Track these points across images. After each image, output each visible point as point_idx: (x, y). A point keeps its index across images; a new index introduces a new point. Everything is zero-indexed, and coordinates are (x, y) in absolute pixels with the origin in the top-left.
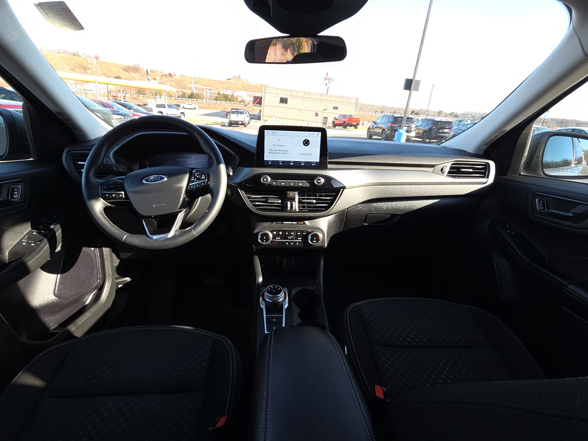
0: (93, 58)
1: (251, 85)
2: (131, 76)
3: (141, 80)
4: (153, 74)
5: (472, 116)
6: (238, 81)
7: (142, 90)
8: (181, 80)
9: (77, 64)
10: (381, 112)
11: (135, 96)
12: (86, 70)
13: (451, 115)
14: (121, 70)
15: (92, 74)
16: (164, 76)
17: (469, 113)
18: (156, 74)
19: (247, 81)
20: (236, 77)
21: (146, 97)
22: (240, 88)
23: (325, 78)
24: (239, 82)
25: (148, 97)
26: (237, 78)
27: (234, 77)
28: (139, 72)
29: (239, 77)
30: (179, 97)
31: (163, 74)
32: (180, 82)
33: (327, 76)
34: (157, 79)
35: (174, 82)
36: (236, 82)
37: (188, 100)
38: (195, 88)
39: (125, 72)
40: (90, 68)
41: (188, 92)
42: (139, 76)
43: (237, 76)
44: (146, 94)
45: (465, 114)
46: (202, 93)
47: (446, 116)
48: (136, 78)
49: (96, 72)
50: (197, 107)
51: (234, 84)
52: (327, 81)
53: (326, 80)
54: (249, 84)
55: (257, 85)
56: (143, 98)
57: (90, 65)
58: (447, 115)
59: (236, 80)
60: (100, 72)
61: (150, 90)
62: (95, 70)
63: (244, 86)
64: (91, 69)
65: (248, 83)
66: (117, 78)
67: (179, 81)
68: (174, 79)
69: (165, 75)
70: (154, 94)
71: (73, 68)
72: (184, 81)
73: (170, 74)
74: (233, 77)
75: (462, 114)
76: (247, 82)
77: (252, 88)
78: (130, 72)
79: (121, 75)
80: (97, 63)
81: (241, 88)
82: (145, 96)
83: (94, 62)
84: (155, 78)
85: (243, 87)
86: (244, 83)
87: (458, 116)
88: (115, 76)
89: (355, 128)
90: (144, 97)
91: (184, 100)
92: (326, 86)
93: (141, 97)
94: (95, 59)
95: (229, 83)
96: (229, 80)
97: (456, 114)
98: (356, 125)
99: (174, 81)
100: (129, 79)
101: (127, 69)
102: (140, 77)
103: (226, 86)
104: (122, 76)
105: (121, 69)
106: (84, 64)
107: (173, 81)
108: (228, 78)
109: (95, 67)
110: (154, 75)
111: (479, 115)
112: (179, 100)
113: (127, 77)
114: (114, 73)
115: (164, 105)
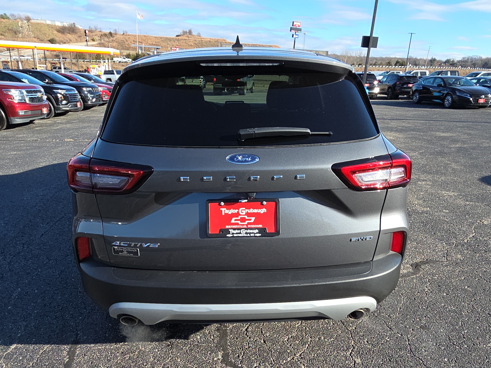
0: (24, 19)
1: (204, 41)
2: (67, 38)
3: (78, 42)
4: (91, 34)
5: (472, 63)
6: (189, 37)
7: (81, 54)
8: (124, 39)
9: (7, 28)
10: (359, 65)
11: (74, 61)
12: (16, 34)
13: (447, 63)
14: (55, 32)
15: (24, 39)
16: (104, 36)
17: (468, 59)
18: (94, 34)
19: (199, 36)
20: (186, 32)
21: (86, 61)
22: (191, 45)
23: (291, 28)
24: (190, 38)
25: (88, 62)
26: (188, 34)
27: (185, 33)
28: (76, 33)
29: (190, 32)
31: (103, 34)
32: (122, 42)
33: (293, 26)
34: (96, 40)
35: (115, 43)
36: (187, 38)
38: (140, 48)
39: (60, 34)
40: (21, 31)
42: (76, 37)
43: (188, 31)
44: (86, 58)
45: (464, 61)
46: (148, 53)
47: (440, 65)
48: (72, 40)
49: (27, 35)
51: (184, 41)
52: (293, 32)
53: (292, 31)
54: (203, 39)
55: (212, 40)
56: (82, 62)
57: (21, 29)
58: (442, 64)
59: (187, 36)
60: (33, 36)
61: (90, 54)
62: (27, 34)
63: (196, 43)
64: (22, 33)
65: (201, 39)
66: (52, 41)
67: (122, 40)
68: (116, 39)
69: (105, 35)
70: (94, 57)
71: (2, 33)
72: (127, 41)
73: (110, 33)
74: (183, 33)
75: (460, 61)
76: (200, 37)
77: (205, 44)
78: (66, 33)
79: (55, 37)
80: (28, 25)
81: (193, 45)
82: (86, 60)
83: (26, 25)
84: (93, 38)
85: (195, 44)
86: (196, 39)
87: (455, 64)
88: (49, 39)
90: (84, 61)
92: (293, 37)
93: (80, 62)
94: (26, 22)
95: (178, 40)
96: (177, 36)
97: (453, 61)
99: (116, 41)
100: (65, 41)
101: (62, 30)
102: (77, 39)
103: (175, 43)
104: (57, 39)
105: (55, 31)
106: (15, 27)
107: (114, 41)
108: (178, 34)
109: (26, 30)
110: (93, 36)
111: (481, 62)
112: (123, 64)
113: (62, 39)
114: (47, 36)
115: (113, 71)
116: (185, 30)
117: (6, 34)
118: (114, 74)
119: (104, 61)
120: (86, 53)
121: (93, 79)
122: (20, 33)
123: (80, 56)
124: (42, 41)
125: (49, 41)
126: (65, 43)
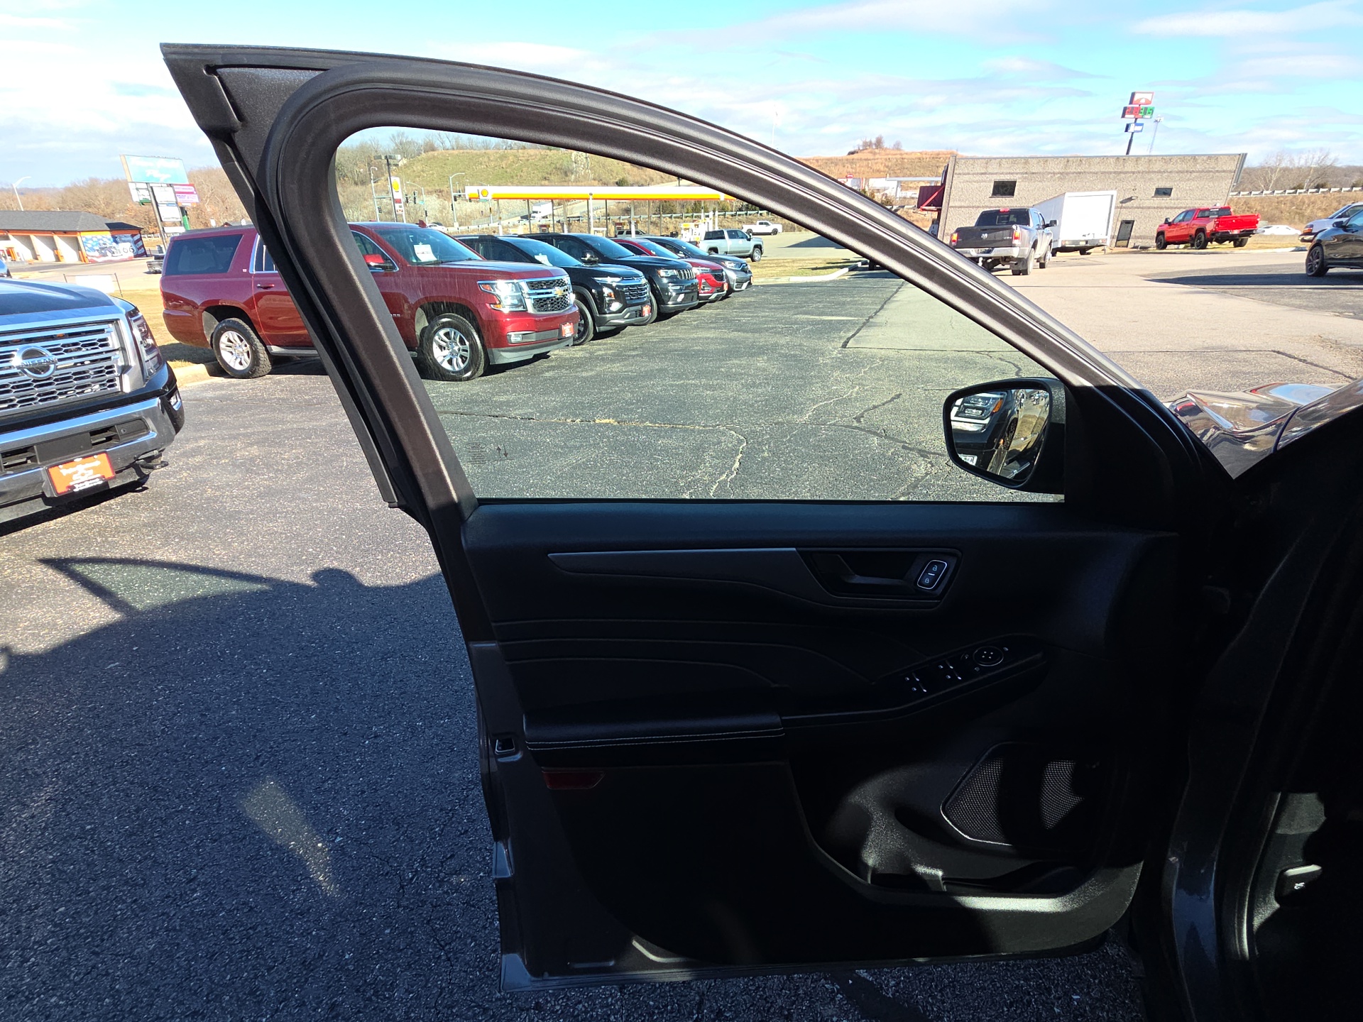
1: (908, 159)
2: (647, 176)
3: (665, 181)
6: (875, 154)
7: (668, 204)
9: (554, 166)
10: (1318, 187)
11: (654, 218)
12: (567, 176)
14: (629, 167)
15: (577, 182)
19: (898, 149)
20: (870, 144)
21: (675, 218)
22: (878, 171)
23: (1125, 109)
24: (877, 156)
25: (678, 218)
26: (874, 147)
27: (867, 145)
29: (879, 143)
30: (740, 210)
33: (1131, 102)
36: (870, 156)
37: (761, 214)
39: (636, 169)
40: (575, 170)
43: (874, 140)
44: (674, 211)
48: (656, 179)
49: (583, 176)
50: (779, 228)
51: (865, 163)
52: (1130, 118)
53: (1126, 116)
54: (904, 156)
55: (924, 156)
56: (668, 219)
57: (574, 165)
59: (871, 152)
60: (592, 176)
61: (684, 203)
62: (583, 174)
63: (890, 164)
64: (576, 172)
65: (901, 154)
66: (620, 183)
70: (690, 209)
71: (546, 176)
74: (863, 146)
76: (899, 152)
77: (909, 166)
80: (586, 159)
81: (882, 169)
82: (674, 215)
85: (887, 167)
86: (890, 156)
88: (617, 181)
89: (1236, 246)
90: (671, 217)
92: (1126, 131)
93: (665, 220)
95: (852, 162)
96: (852, 153)
98: (1240, 235)
100: (643, 183)
103: (845, 169)
104: (630, 179)
106: (565, 163)
108: (852, 150)
109: (582, 166)
112: (739, 218)
113: (637, 179)
114: (614, 175)
115: (722, 232)
116: (868, 140)
117: (552, 178)
118: (723, 238)
119: (707, 214)
120: (676, 200)
121: (683, 250)
122: (572, 173)
123: (665, 206)
124: (605, 184)
125: (617, 183)
126: (642, 185)
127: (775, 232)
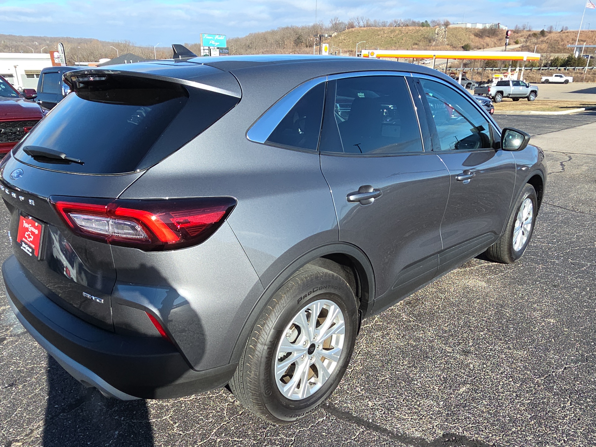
0: (443, 25)
2: (484, 42)
3: (496, 46)
4: (516, 35)
7: (492, 61)
8: (559, 39)
9: (423, 36)
11: (480, 70)
12: (430, 42)
14: (472, 37)
15: (436, 47)
16: (532, 37)
18: (520, 34)
21: (494, 70)
25: (497, 70)
28: (497, 35)
30: (545, 66)
31: (531, 33)
32: (555, 42)
34: (520, 42)
35: (545, 44)
37: (559, 70)
38: (578, 49)
39: (477, 38)
40: (436, 38)
41: (564, 56)
42: (495, 41)
44: (496, 66)
48: (489, 44)
49: (441, 43)
50: (570, 79)
57: (436, 36)
60: (446, 43)
62: (441, 41)
64: (437, 40)
66: (466, 48)
67: (555, 40)
68: (547, 39)
69: (535, 35)
71: (417, 42)
72: (562, 40)
73: (543, 32)
78: (484, 37)
79: (471, 42)
80: (445, 31)
82: (494, 69)
83: (442, 31)
84: (517, 40)
88: (462, 45)
90: (492, 70)
91: (552, 71)
93: (487, 71)
94: (443, 27)
99: (547, 41)
100: (481, 46)
101: (481, 34)
102: (496, 42)
104: (472, 44)
105: (473, 35)
106: (431, 35)
107: (545, 41)
109: (441, 36)
110: (518, 37)
112: (543, 71)
113: (477, 44)
114: (462, 42)
117: (421, 43)
118: (509, 85)
119: (520, 68)
120: (498, 60)
122: (434, 41)
123: (490, 63)
124: (454, 48)
125: (463, 47)
126: (480, 49)
127: (566, 82)
